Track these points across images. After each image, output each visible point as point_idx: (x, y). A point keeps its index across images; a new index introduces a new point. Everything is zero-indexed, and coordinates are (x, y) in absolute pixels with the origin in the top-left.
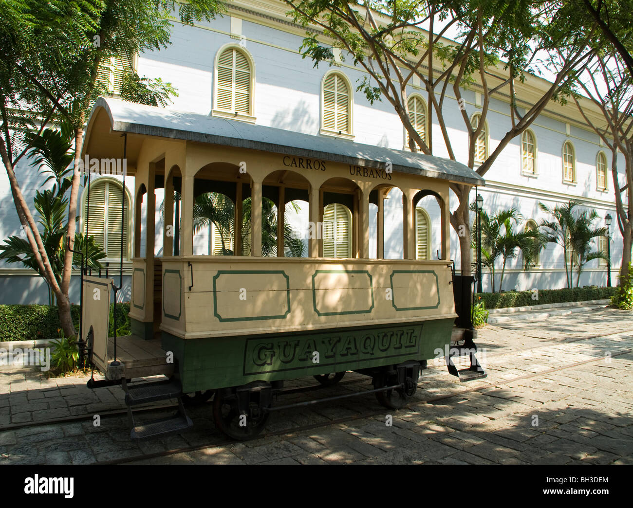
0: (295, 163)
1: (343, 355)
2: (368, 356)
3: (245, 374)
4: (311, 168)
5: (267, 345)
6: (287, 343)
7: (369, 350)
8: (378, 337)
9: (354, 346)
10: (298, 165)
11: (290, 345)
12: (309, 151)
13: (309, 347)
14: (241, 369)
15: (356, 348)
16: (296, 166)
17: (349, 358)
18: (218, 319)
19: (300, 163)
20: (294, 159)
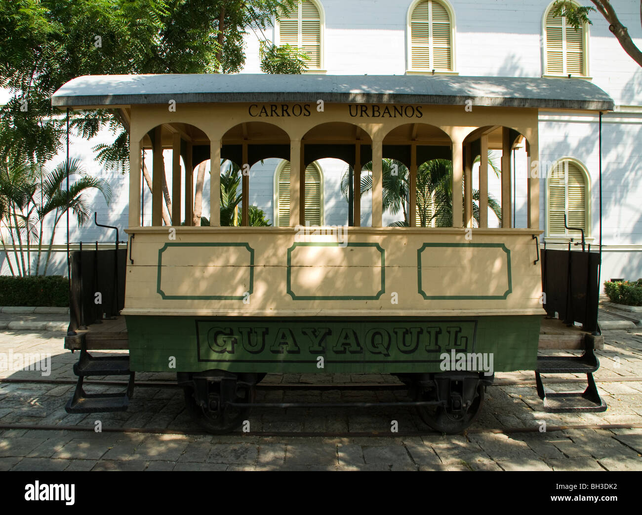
0: (266, 112)
1: (337, 352)
2: (381, 357)
3: (200, 360)
4: (289, 115)
5: (225, 329)
6: (251, 329)
7: (381, 349)
8: (396, 333)
9: (355, 341)
10: (269, 114)
11: (256, 333)
12: (278, 94)
13: (284, 336)
14: (195, 353)
15: (358, 345)
16: (267, 115)
17: (348, 356)
18: (161, 297)
19: (272, 111)
20: (264, 108)
